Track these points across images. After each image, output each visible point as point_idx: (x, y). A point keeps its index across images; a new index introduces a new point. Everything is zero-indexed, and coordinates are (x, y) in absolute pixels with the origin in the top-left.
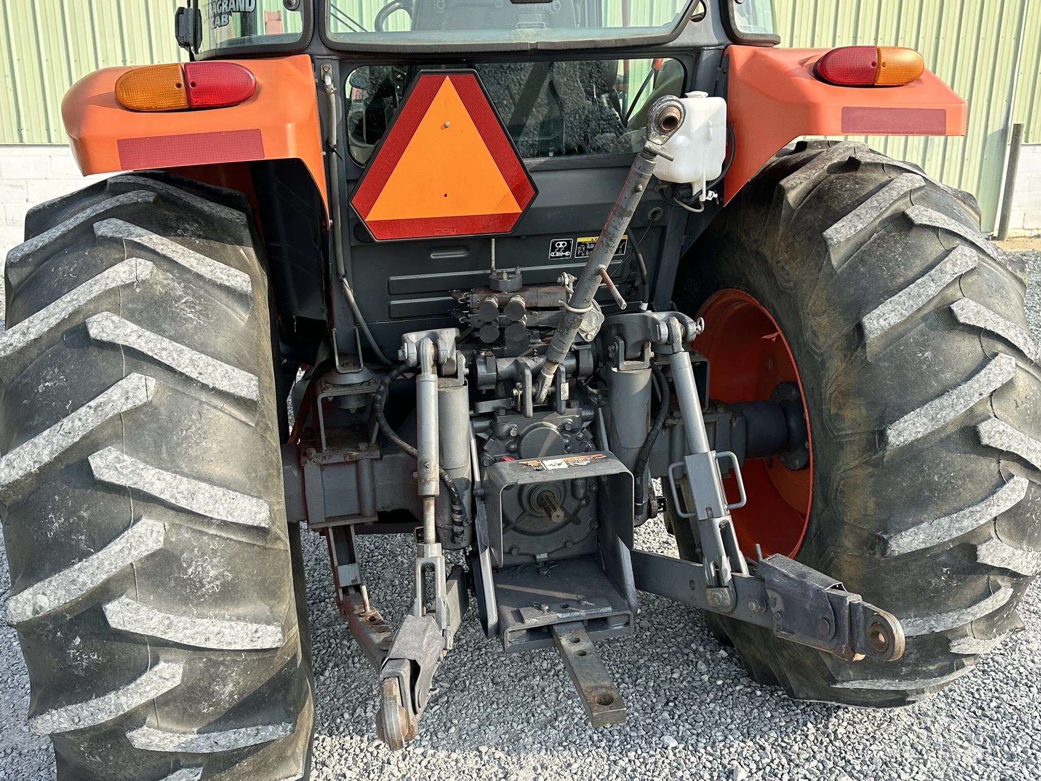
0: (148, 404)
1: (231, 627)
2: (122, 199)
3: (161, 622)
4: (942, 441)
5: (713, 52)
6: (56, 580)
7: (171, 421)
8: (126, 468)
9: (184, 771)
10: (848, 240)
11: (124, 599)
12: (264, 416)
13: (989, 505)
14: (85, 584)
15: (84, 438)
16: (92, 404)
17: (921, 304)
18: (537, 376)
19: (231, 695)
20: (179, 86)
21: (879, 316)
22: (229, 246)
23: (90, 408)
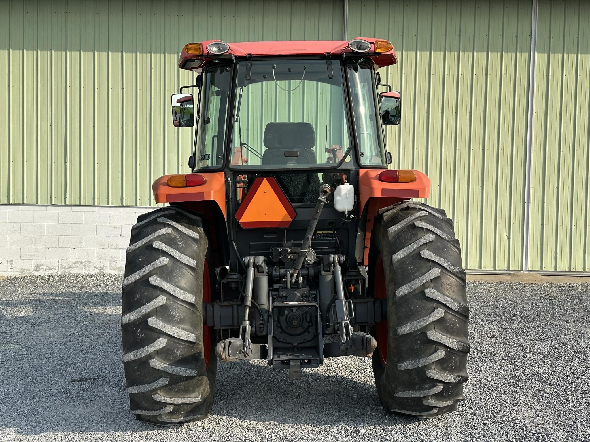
0: (166, 265)
1: (181, 332)
2: (166, 212)
3: (162, 325)
4: (414, 295)
5: (354, 171)
6: (136, 311)
7: (171, 271)
8: (158, 281)
9: (163, 378)
10: (395, 231)
11: (153, 317)
12: (197, 274)
13: (429, 317)
14: (143, 312)
15: (148, 273)
16: (151, 264)
17: (411, 251)
18: (292, 276)
19: (179, 355)
20: (184, 180)
21: (397, 255)
22: (195, 227)
23: (151, 265)
